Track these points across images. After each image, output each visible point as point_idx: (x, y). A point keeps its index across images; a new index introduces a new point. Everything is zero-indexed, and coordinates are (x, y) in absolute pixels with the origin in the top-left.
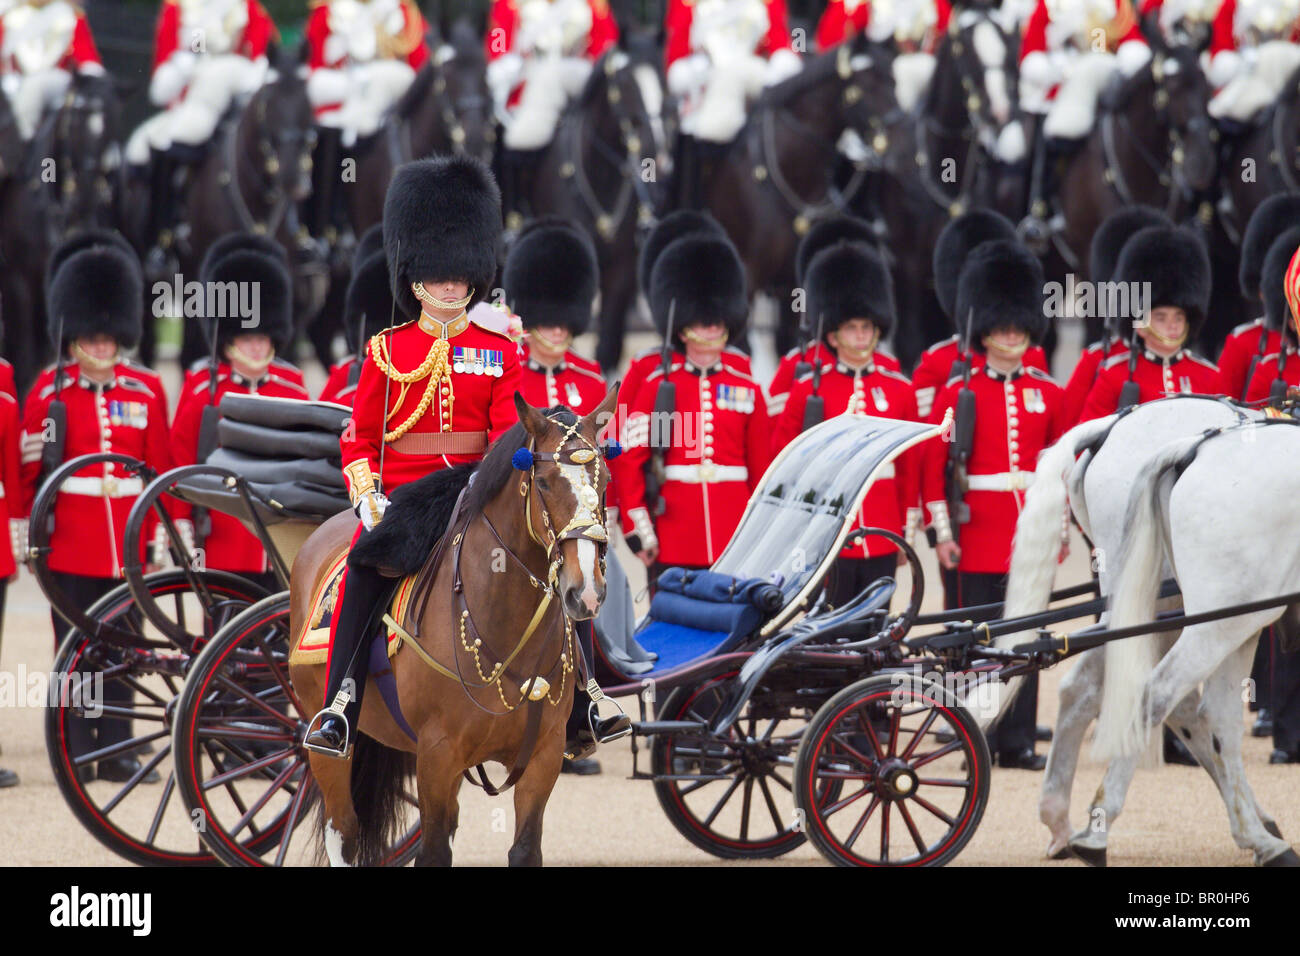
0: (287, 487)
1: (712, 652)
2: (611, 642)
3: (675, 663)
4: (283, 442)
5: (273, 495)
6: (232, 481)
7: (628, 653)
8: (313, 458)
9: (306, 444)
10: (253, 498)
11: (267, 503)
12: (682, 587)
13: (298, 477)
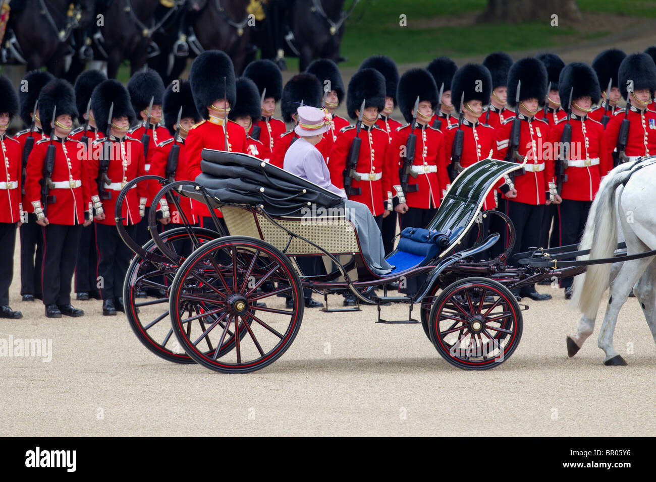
0: (222, 190)
1: (417, 265)
2: (373, 260)
3: (402, 270)
4: (223, 170)
5: (216, 194)
6: (198, 188)
7: (381, 265)
8: (234, 178)
9: (231, 171)
10: (207, 195)
11: (213, 198)
12: (410, 236)
13: (228, 186)
